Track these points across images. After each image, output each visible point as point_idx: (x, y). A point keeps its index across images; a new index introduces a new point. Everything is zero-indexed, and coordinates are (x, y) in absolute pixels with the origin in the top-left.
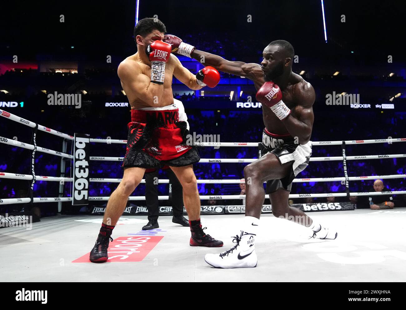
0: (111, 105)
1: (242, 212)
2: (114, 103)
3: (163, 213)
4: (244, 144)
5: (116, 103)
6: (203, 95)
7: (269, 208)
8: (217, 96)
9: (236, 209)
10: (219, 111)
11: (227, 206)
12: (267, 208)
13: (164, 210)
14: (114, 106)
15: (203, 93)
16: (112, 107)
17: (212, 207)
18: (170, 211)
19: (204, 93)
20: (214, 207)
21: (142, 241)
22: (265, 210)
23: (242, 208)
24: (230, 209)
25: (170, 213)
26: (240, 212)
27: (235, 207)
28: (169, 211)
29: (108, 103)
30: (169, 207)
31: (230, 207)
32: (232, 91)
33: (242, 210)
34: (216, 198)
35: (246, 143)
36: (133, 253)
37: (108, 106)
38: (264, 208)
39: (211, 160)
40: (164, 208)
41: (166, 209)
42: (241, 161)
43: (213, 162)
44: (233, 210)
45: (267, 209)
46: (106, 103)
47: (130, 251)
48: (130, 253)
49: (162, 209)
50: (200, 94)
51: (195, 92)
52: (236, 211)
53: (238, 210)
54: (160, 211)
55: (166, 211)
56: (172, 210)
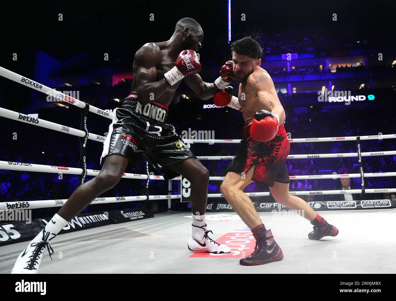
0: (209, 106)
1: (341, 208)
2: (211, 105)
3: (263, 209)
4: (342, 139)
5: (213, 105)
6: (295, 92)
7: (369, 204)
8: (309, 92)
9: (335, 205)
10: (312, 107)
11: (326, 202)
12: (367, 203)
13: (264, 206)
14: (211, 107)
15: (294, 90)
16: (210, 108)
17: (311, 203)
18: (270, 207)
19: (296, 90)
20: (313, 203)
21: (250, 238)
22: (366, 206)
23: (341, 203)
24: (330, 205)
25: (270, 209)
26: (339, 208)
27: (335, 203)
28: (268, 207)
29: (206, 105)
30: (269, 203)
31: (329, 203)
32: (324, 86)
33: (341, 206)
34: (316, 193)
35: (343, 137)
36: (244, 249)
37: (206, 108)
38: (364, 204)
39: (310, 155)
40: (264, 204)
41: (266, 205)
42: (340, 155)
43: (312, 157)
44: (333, 206)
45: (368, 204)
46: (204, 105)
48: (240, 249)
49: (263, 205)
50: (292, 91)
51: (287, 90)
52: (336, 206)
53: (338, 206)
54: (260, 207)
55: (266, 207)
56: (272, 206)
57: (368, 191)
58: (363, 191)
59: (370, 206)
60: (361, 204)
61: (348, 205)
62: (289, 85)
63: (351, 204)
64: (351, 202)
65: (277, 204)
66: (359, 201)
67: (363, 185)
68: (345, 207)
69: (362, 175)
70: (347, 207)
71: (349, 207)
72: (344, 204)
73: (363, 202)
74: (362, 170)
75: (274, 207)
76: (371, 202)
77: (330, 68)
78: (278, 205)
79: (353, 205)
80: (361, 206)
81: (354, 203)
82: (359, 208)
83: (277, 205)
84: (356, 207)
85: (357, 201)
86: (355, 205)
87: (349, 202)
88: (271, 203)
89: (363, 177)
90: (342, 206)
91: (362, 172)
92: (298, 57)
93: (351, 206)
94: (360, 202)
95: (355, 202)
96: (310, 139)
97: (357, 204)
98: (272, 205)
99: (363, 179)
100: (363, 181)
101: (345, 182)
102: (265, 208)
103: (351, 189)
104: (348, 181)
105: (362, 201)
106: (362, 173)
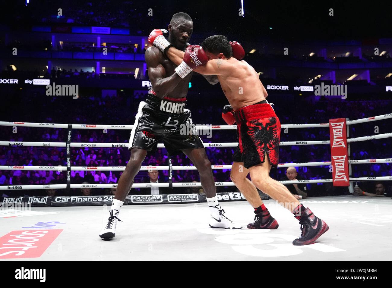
1: (146, 202)
3: (59, 203)
6: (104, 72)
7: (176, 198)
8: (120, 73)
9: (140, 199)
10: (122, 90)
11: (130, 196)
12: (174, 197)
13: (60, 200)
15: (104, 70)
18: (67, 201)
19: (106, 70)
21: (39, 236)
22: (173, 200)
23: (147, 197)
24: (134, 199)
25: (67, 204)
26: (144, 202)
27: (140, 197)
28: (65, 201)
30: (66, 197)
31: (133, 197)
32: (138, 68)
33: (146, 200)
36: (30, 248)
38: (171, 198)
39: (115, 144)
40: (60, 198)
41: (62, 199)
44: (137, 201)
45: (175, 199)
47: (25, 246)
48: (26, 248)
49: (58, 199)
50: (101, 70)
51: (95, 69)
52: (140, 201)
53: (143, 200)
54: (55, 201)
55: (62, 201)
56: (69, 200)
57: (175, 185)
58: (171, 185)
59: (178, 200)
60: (167, 198)
61: (154, 199)
62: (98, 63)
63: (157, 198)
64: (157, 196)
65: (75, 197)
66: (165, 195)
67: (170, 178)
68: (150, 201)
69: (171, 168)
70: (153, 201)
71: (155, 201)
72: (150, 198)
73: (170, 196)
74: (170, 162)
75: (72, 201)
76: (178, 197)
77: (145, 48)
78: (77, 199)
79: (159, 200)
80: (167, 201)
81: (161, 198)
82: (165, 203)
83: (75, 199)
84: (162, 201)
85: (163, 195)
86: (161, 200)
87: (155, 196)
88: (68, 197)
89: (171, 170)
90: (148, 200)
91: (171, 164)
92: (111, 33)
93: (157, 200)
94: (167, 196)
95: (161, 196)
96: (116, 125)
97: (163, 198)
98: (69, 198)
99: (171, 172)
100: (171, 174)
101: (155, 175)
102: (61, 203)
103: (159, 182)
104: (157, 174)
105: (168, 195)
106: (171, 166)
